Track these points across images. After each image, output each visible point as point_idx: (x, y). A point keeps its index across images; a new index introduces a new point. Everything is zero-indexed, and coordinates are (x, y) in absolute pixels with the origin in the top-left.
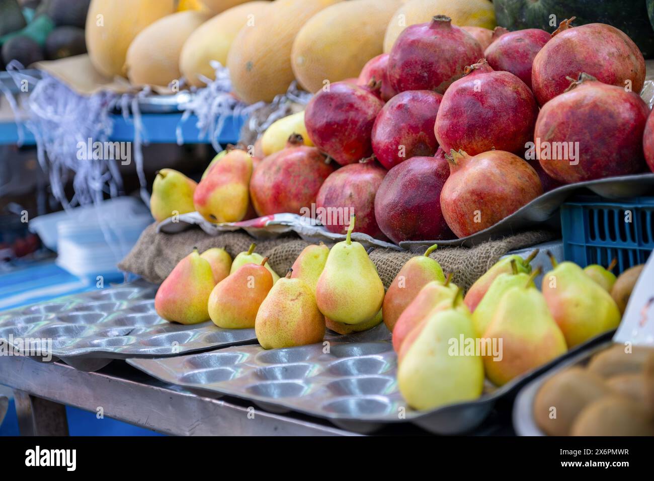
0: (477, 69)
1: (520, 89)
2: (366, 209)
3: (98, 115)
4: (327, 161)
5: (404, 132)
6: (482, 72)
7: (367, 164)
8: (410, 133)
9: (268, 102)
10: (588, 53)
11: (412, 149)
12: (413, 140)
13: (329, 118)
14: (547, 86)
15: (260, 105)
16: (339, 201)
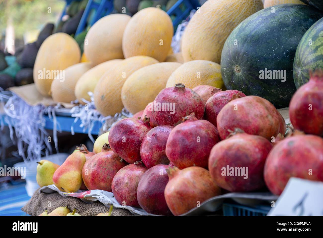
0: (188, 119)
1: (209, 132)
2: (135, 192)
3: (38, 116)
4: (121, 160)
5: (154, 150)
6: (191, 121)
7: (138, 165)
8: (157, 150)
9: (113, 116)
10: (243, 115)
11: (159, 159)
12: (159, 154)
13: (119, 139)
14: (222, 132)
15: (109, 117)
16: (121, 185)
